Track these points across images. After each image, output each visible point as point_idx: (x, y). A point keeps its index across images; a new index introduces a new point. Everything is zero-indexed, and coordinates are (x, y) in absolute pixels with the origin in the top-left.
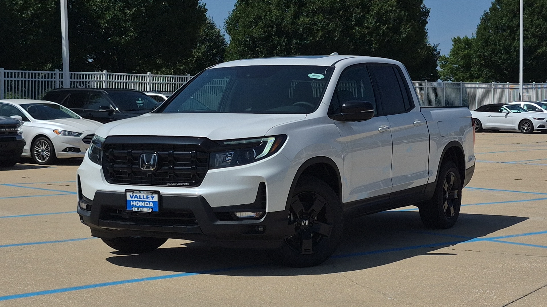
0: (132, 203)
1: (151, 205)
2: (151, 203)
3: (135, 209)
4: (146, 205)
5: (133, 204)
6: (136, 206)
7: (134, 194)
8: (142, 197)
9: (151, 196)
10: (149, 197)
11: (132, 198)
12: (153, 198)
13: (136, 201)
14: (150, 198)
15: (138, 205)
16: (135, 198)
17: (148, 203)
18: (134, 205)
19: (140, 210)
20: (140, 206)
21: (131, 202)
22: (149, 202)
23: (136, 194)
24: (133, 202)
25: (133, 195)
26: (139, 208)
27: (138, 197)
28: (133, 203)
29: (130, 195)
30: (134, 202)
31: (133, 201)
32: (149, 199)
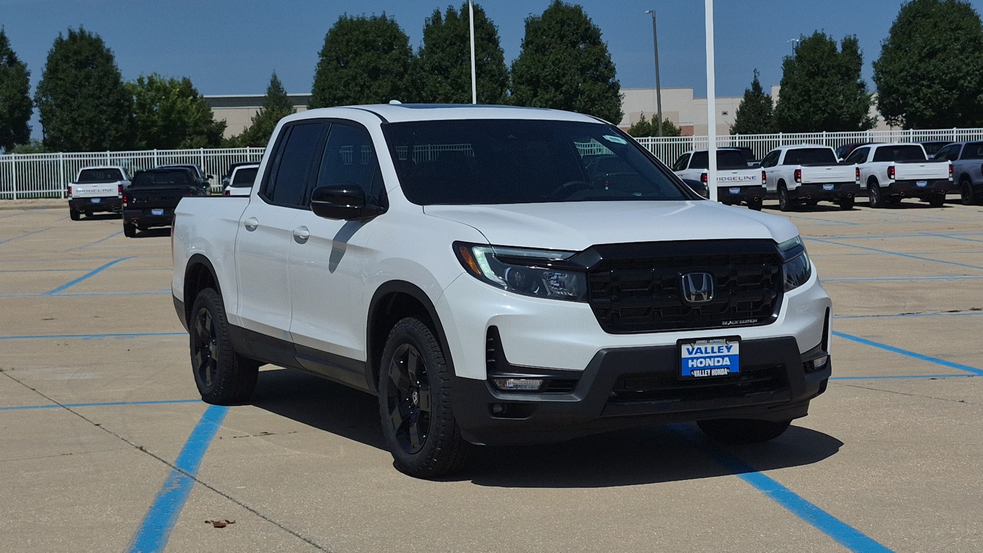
0: (690, 363)
1: (727, 362)
2: (726, 359)
3: (697, 374)
4: (717, 364)
5: (693, 365)
6: (698, 368)
7: (696, 347)
8: (709, 350)
9: (727, 347)
10: (722, 349)
11: (690, 353)
12: (729, 349)
13: (698, 358)
14: (725, 350)
15: (703, 365)
16: (696, 353)
17: (720, 359)
18: (695, 366)
19: (708, 374)
20: (705, 366)
21: (690, 361)
22: (723, 357)
23: (699, 347)
24: (693, 361)
25: (693, 349)
26: (706, 371)
27: (703, 351)
28: (693, 363)
29: (688, 350)
30: (695, 360)
31: (692, 359)
32: (722, 352)
